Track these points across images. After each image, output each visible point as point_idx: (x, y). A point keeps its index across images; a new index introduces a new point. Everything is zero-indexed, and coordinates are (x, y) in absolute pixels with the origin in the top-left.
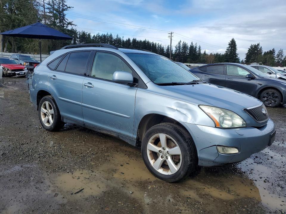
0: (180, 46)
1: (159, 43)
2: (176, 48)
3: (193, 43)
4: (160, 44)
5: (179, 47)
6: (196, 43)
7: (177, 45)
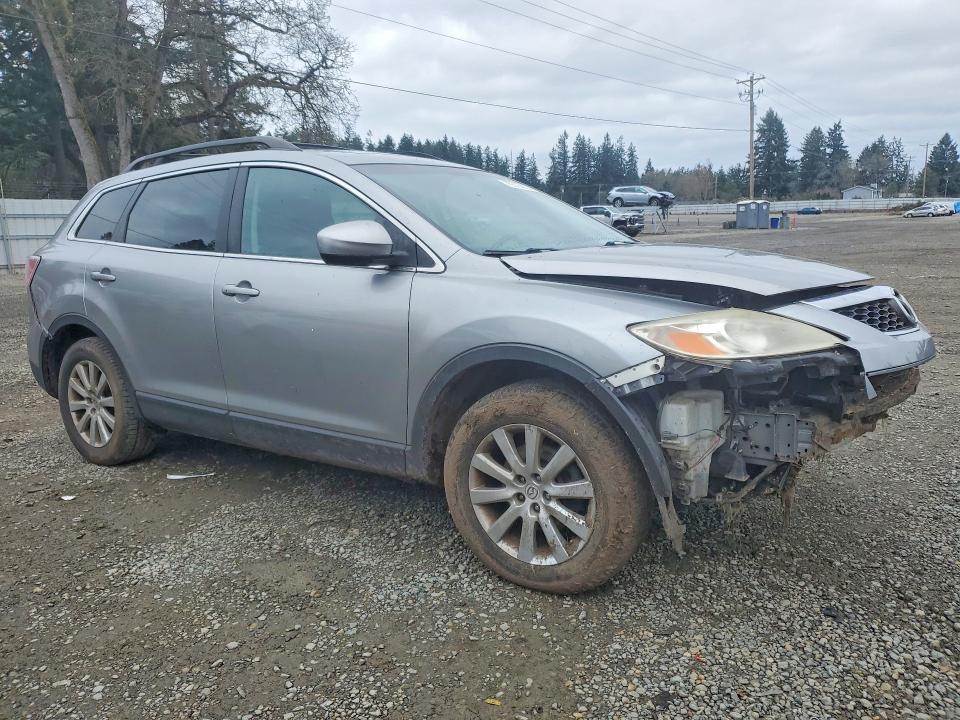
0: (565, 152)
1: (488, 148)
2: (553, 158)
3: (610, 137)
4: (492, 150)
5: (564, 155)
6: (621, 138)
7: (556, 148)
